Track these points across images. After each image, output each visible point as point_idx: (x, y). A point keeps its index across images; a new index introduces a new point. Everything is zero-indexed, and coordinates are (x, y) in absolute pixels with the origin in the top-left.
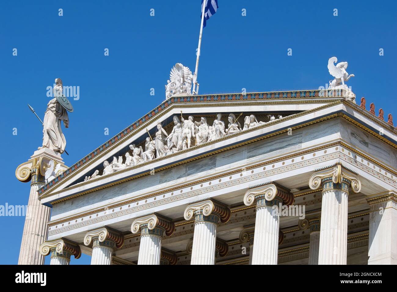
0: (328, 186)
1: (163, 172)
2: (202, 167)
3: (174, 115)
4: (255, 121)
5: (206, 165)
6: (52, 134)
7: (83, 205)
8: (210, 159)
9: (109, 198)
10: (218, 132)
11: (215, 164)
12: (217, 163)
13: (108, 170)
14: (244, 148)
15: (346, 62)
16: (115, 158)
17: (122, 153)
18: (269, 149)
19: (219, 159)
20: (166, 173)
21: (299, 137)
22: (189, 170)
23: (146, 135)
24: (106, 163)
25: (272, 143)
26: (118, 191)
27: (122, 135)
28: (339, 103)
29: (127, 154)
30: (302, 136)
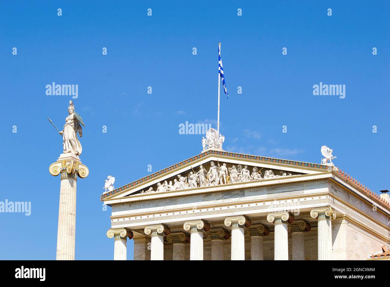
0: (323, 217)
1: (205, 194)
2: (235, 195)
3: (212, 161)
4: (272, 174)
5: (237, 194)
6: (73, 142)
7: (140, 208)
8: (240, 191)
9: (161, 206)
10: (247, 177)
11: (244, 195)
12: (246, 194)
13: (161, 188)
14: (264, 188)
15: (332, 150)
16: (166, 182)
17: (172, 179)
18: (282, 191)
19: (246, 192)
20: (207, 195)
21: (302, 187)
22: (225, 196)
23: (191, 170)
24: (159, 184)
25: (284, 188)
26: (170, 202)
27: (172, 168)
28: (330, 173)
29: (175, 180)
30: (303, 187)
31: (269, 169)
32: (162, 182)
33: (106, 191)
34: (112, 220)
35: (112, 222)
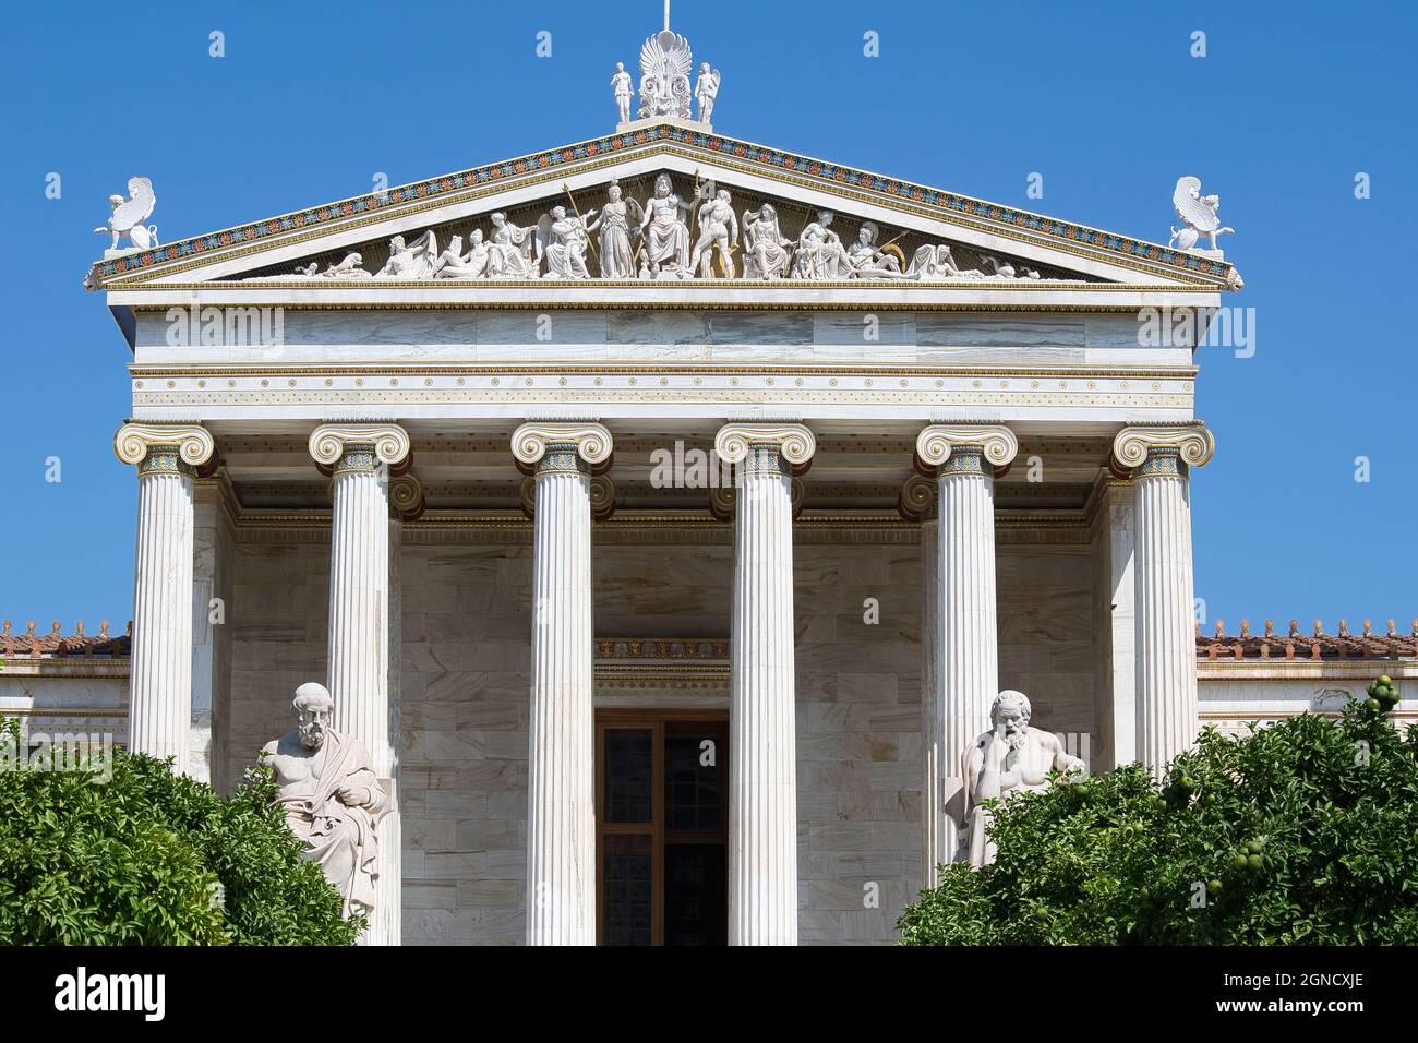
1: (619, 313)
2: (763, 333)
4: (946, 261)
5: (776, 329)
8: (790, 318)
9: (397, 341)
10: (835, 262)
11: (810, 335)
12: (817, 335)
14: (905, 317)
16: (433, 237)
17: (464, 226)
18: (985, 338)
19: (819, 324)
20: (630, 319)
21: (1075, 332)
22: (719, 330)
24: (399, 242)
25: (994, 327)
26: (441, 329)
27: (469, 178)
28: (1212, 291)
30: (1083, 332)
31: (937, 240)
32: (411, 237)
33: (115, 245)
34: (135, 381)
35: (134, 389)
